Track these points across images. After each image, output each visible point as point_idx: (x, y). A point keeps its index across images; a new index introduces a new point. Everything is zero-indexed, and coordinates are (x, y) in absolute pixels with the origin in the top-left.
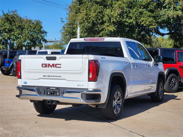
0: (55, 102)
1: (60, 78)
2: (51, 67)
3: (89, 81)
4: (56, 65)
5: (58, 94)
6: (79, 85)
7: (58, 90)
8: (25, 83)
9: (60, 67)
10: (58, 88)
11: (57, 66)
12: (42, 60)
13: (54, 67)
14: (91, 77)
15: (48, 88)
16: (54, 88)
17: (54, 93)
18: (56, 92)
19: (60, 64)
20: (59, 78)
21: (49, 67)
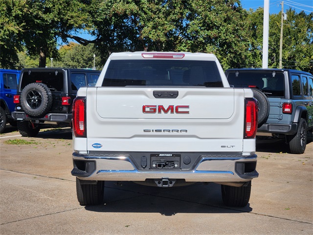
0: (174, 182)
1: (184, 133)
2: (166, 112)
3: (244, 138)
4: (177, 108)
5: (176, 165)
6: (224, 147)
7: (177, 159)
8: (97, 145)
9: (187, 112)
10: (177, 155)
11: (180, 110)
12: (143, 97)
13: (172, 112)
14: (248, 129)
15: (154, 155)
16: (168, 155)
17: (167, 165)
18: (173, 161)
19: (187, 107)
20: (182, 134)
21: (160, 112)
